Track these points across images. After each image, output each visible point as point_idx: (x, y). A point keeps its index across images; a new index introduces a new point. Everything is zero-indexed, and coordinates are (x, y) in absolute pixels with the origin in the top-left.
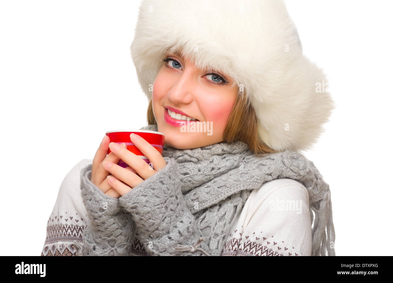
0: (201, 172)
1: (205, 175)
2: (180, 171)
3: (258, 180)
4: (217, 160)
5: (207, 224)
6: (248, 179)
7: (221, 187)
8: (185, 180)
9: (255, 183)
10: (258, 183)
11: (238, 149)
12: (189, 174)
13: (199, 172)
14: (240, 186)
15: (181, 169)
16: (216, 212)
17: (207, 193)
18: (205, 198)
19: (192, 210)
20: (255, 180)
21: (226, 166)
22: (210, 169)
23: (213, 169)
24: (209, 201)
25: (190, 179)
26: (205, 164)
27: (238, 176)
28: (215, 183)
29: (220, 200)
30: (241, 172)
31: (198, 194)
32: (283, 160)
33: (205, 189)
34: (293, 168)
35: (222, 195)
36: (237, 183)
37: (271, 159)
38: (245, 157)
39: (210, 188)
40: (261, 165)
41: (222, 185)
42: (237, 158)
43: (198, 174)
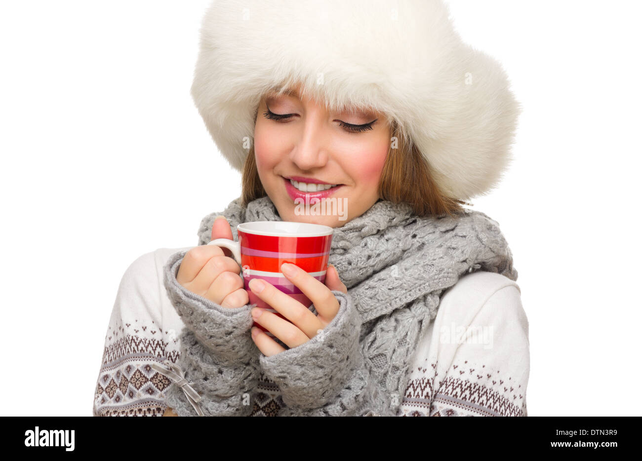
0: (353, 266)
1: (359, 269)
3: (449, 274)
4: (373, 242)
6: (436, 275)
7: (393, 288)
9: (445, 279)
10: (449, 277)
11: (398, 215)
13: (350, 266)
14: (424, 287)
16: (392, 332)
17: (371, 298)
18: (368, 305)
20: (446, 274)
21: (387, 250)
22: (365, 259)
23: (369, 257)
24: (375, 310)
26: (357, 251)
27: (420, 271)
28: (382, 282)
29: (394, 309)
30: (422, 264)
31: (356, 299)
32: (478, 235)
33: (367, 291)
34: (492, 246)
35: (396, 302)
36: (419, 283)
37: (460, 236)
38: (414, 233)
39: (375, 289)
40: (449, 248)
41: (394, 285)
42: (402, 236)
43: (349, 269)
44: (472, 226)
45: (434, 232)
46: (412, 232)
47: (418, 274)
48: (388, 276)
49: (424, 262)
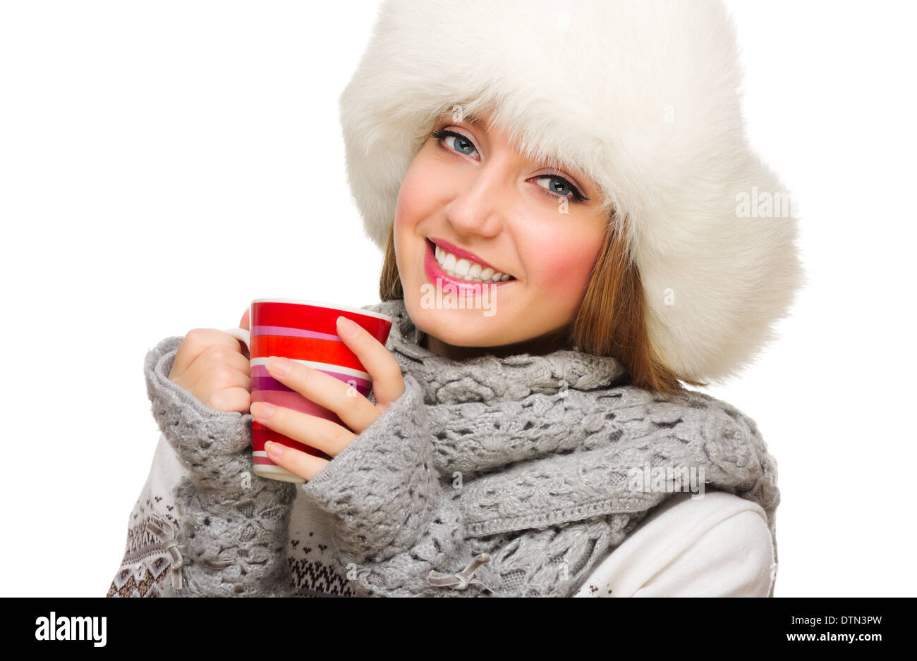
0: (501, 431)
1: (509, 438)
2: (453, 424)
4: (542, 405)
5: (519, 566)
6: (625, 491)
8: (461, 445)
9: (637, 500)
11: (589, 373)
12: (473, 433)
13: (497, 430)
14: (603, 505)
15: (453, 420)
16: (545, 541)
17: (522, 500)
18: (514, 509)
19: (477, 529)
21: (561, 423)
22: (522, 425)
23: (529, 425)
24: (523, 518)
25: (473, 444)
26: (513, 410)
27: (605, 479)
28: (545, 481)
29: (551, 524)
30: (610, 470)
31: (500, 495)
32: (705, 444)
33: (518, 487)
35: (556, 515)
36: (598, 498)
37: (679, 439)
38: (611, 412)
39: (532, 488)
40: (657, 455)
41: (561, 491)
42: (592, 410)
43: (494, 434)
44: (702, 427)
45: (642, 420)
46: (608, 410)
47: (599, 483)
48: (555, 474)
49: (614, 467)
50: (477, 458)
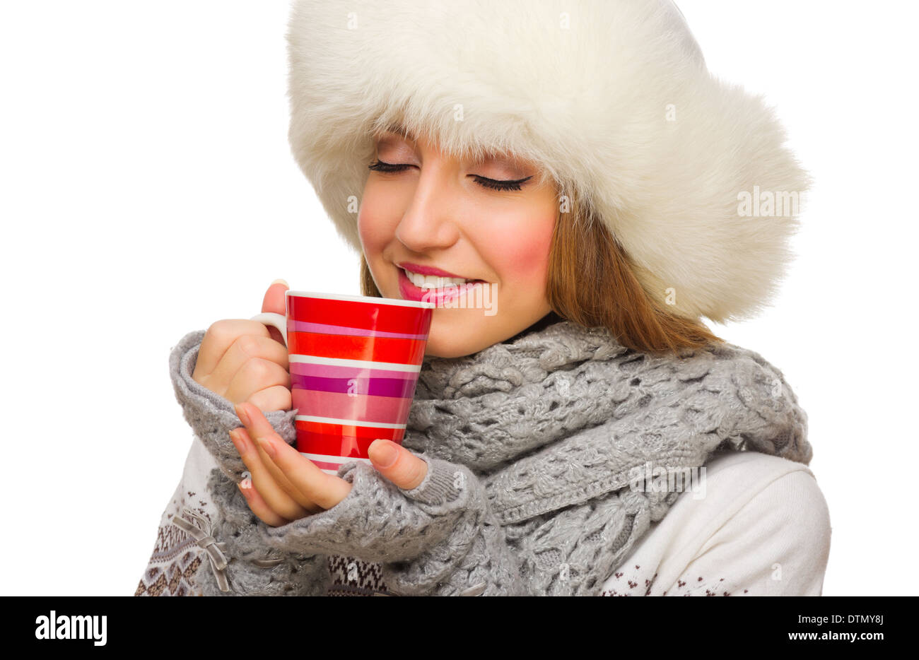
0: (526, 416)
1: (536, 422)
2: (475, 416)
3: (685, 452)
5: (553, 544)
6: (662, 451)
7: (593, 466)
8: (488, 436)
9: (677, 459)
10: (685, 457)
11: (605, 344)
12: (497, 422)
13: (522, 416)
15: (476, 411)
16: (580, 520)
17: (556, 477)
18: (549, 487)
19: (514, 514)
20: (679, 452)
21: (587, 397)
22: (547, 407)
23: (554, 405)
24: (560, 496)
25: (500, 433)
26: (535, 393)
27: (639, 443)
28: (577, 454)
29: (589, 497)
30: (643, 432)
31: (533, 475)
32: (738, 391)
33: (551, 465)
34: (762, 409)
35: (594, 487)
36: (634, 462)
37: (709, 391)
38: (635, 377)
39: (565, 464)
40: (689, 410)
41: (594, 462)
42: (615, 379)
43: (520, 420)
44: (732, 375)
45: (669, 380)
46: (632, 375)
47: (634, 447)
48: (587, 445)
49: (647, 428)
50: (506, 447)
